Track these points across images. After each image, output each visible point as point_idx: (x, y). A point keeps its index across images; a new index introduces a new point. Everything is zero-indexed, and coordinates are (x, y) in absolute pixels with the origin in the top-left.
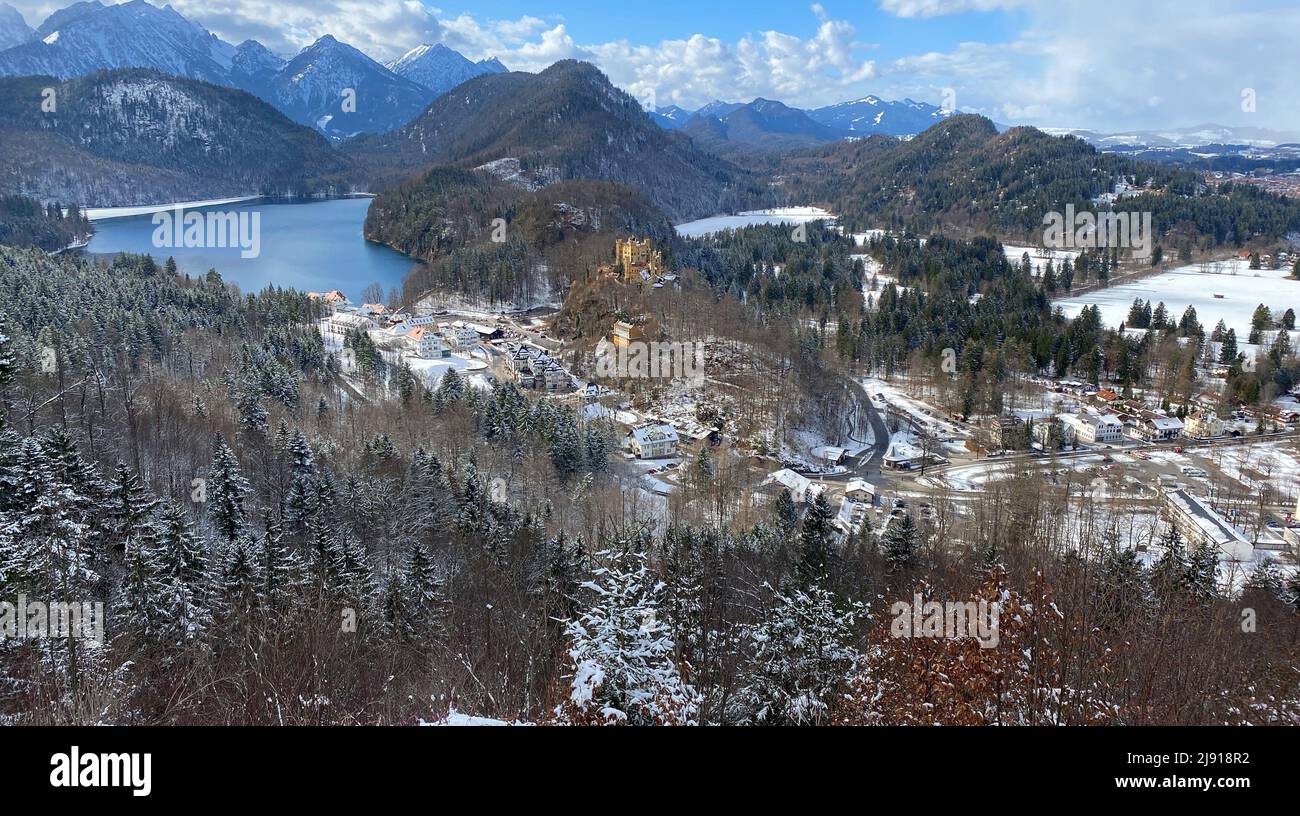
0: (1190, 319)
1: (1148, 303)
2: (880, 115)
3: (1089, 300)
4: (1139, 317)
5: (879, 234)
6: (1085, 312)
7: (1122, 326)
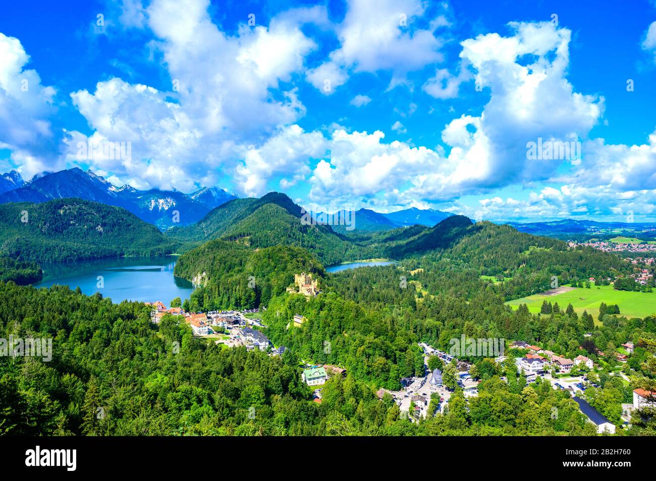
0: (570, 310)
1: (550, 303)
2: (418, 216)
3: (522, 301)
4: (546, 308)
5: (421, 271)
6: (521, 307)
7: (539, 314)
